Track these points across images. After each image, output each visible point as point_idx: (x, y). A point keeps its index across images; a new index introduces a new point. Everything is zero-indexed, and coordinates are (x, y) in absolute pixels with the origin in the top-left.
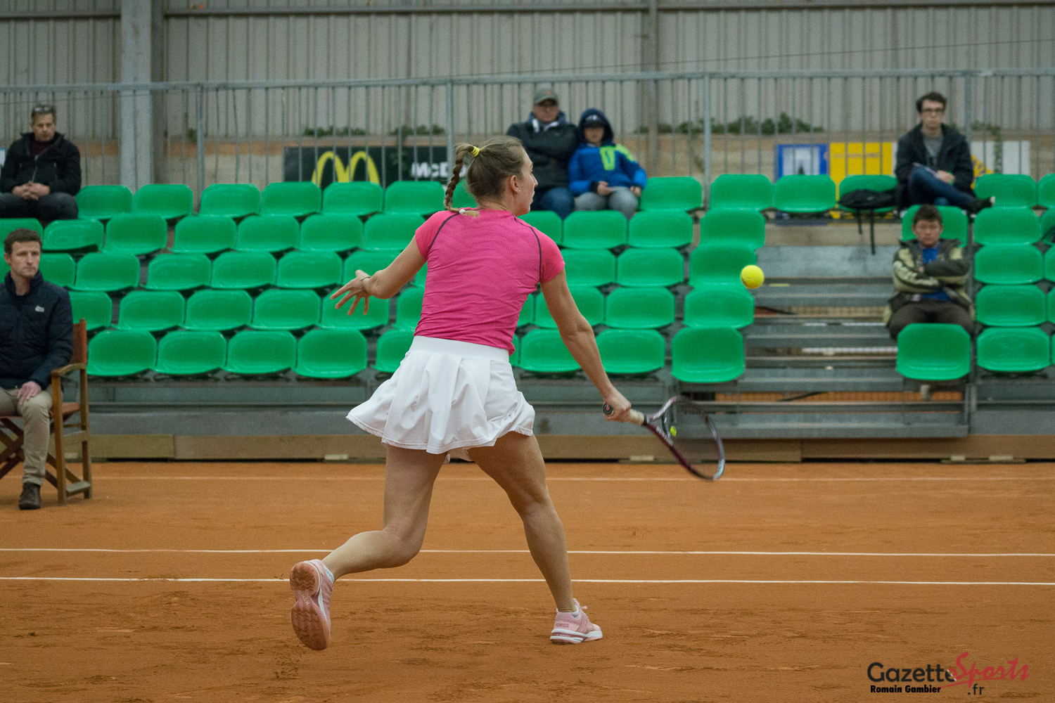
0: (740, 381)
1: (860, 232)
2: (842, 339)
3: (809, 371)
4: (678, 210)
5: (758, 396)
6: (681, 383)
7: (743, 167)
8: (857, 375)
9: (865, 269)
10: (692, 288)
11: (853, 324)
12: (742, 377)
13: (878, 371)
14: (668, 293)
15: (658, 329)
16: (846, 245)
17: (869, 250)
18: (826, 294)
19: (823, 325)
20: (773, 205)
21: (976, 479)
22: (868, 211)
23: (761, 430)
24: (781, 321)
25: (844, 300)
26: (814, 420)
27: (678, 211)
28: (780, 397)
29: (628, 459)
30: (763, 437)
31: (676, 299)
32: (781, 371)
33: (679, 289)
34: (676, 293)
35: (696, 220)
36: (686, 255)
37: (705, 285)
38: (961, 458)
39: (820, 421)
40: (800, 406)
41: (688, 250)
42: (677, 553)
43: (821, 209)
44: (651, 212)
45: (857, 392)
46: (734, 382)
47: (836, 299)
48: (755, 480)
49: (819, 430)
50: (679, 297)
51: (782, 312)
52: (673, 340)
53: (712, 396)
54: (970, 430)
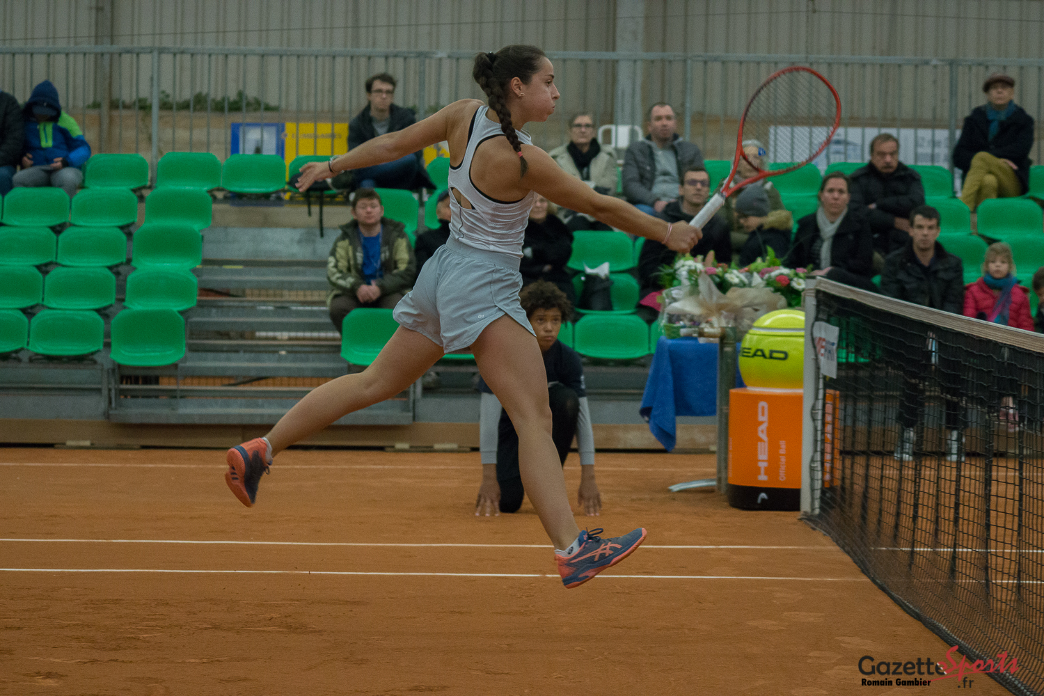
0: (181, 365)
1: (310, 213)
2: (288, 324)
3: (253, 355)
4: (124, 188)
5: (203, 381)
6: (120, 366)
7: (191, 144)
8: (302, 360)
9: (314, 252)
10: (134, 269)
11: (301, 308)
12: (184, 360)
13: (324, 356)
14: (109, 273)
15: (98, 311)
16: (294, 227)
17: (318, 232)
18: (272, 277)
19: (271, 308)
20: (221, 185)
21: (418, 467)
22: (318, 193)
23: (201, 416)
24: (225, 304)
25: (291, 283)
26: (257, 406)
27: (122, 189)
28: (226, 382)
29: (64, 444)
30: (203, 422)
31: (117, 280)
32: (223, 355)
33: (121, 269)
34: (117, 274)
35: (141, 198)
36: (129, 235)
37: (147, 266)
38: (406, 446)
39: (262, 406)
40: (243, 392)
41: (132, 229)
42: (100, 541)
43: (271, 189)
44: (96, 189)
45: (304, 377)
46: (175, 366)
47: (283, 282)
48: (193, 466)
49: (262, 416)
50: (121, 277)
51: (227, 294)
52: (113, 321)
53: (156, 380)
54: (414, 418)
